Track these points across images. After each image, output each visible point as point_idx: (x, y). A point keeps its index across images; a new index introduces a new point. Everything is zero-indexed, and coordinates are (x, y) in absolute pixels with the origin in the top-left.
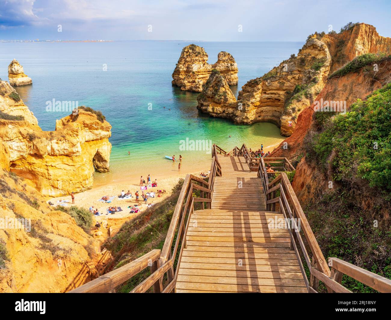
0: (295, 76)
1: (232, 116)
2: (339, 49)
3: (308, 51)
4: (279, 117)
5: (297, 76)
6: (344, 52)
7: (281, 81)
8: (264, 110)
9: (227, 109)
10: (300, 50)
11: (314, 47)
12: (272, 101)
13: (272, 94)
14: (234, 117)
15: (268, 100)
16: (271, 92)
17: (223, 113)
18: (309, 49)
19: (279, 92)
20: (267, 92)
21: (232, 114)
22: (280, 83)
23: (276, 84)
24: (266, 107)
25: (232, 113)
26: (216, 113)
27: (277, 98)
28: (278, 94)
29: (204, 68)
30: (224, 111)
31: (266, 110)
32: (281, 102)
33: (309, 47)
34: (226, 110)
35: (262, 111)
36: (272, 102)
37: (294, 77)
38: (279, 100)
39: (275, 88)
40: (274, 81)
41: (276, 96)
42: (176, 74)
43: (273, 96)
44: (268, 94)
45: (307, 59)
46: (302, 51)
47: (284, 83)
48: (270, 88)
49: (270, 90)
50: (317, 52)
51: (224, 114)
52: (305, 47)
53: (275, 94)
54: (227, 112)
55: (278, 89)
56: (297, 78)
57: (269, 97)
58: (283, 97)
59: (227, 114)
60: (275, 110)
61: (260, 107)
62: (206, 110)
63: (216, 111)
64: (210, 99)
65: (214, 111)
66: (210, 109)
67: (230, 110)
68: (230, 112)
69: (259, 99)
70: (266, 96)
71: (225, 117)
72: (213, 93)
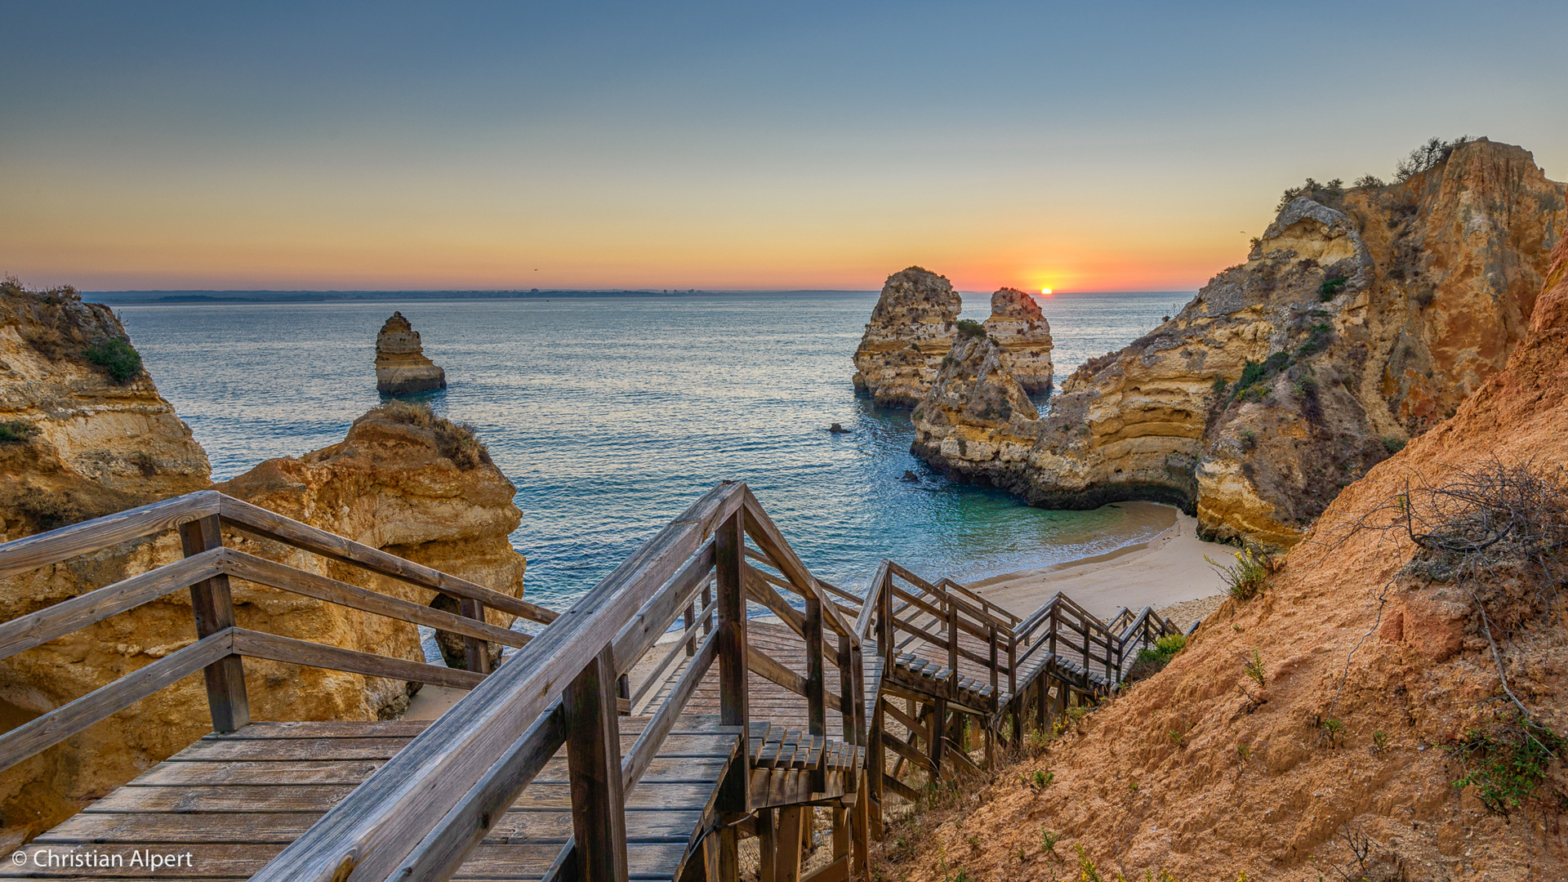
0: (1242, 327)
1: (1024, 471)
3: (1287, 243)
4: (1188, 473)
5: (1248, 331)
7: (1190, 349)
8: (1134, 450)
9: (1008, 445)
10: (1257, 243)
11: (1305, 229)
12: (1162, 417)
13: (1160, 392)
14: (1032, 471)
15: (1149, 415)
16: (1157, 385)
17: (993, 459)
18: (1289, 236)
19: (1184, 386)
20: (1143, 388)
21: (1023, 465)
22: (1190, 354)
23: (1175, 360)
24: (1143, 438)
25: (1023, 460)
26: (971, 461)
27: (1178, 407)
28: (1180, 391)
29: (948, 334)
30: (997, 454)
31: (1142, 450)
32: (1193, 419)
33: (1289, 228)
34: (1003, 449)
35: (1128, 453)
36: (1162, 420)
37: (1237, 334)
38: (1188, 414)
39: (1171, 374)
40: (1167, 350)
41: (1176, 401)
42: (863, 355)
43: (1164, 399)
44: (1148, 393)
45: (1284, 268)
46: (1264, 245)
47: (1204, 354)
48: (1155, 372)
49: (1152, 380)
50: (1317, 245)
51: (997, 463)
52: (1273, 233)
53: (1172, 393)
54: (1006, 457)
55: (1182, 378)
56: (1250, 337)
57: (1152, 405)
58: (1197, 401)
59: (1008, 462)
60: (1175, 447)
61: (1121, 438)
62: (937, 450)
63: (970, 454)
64: (953, 416)
65: (963, 452)
66: (949, 447)
67: (1015, 450)
68: (1016, 457)
69: (1116, 410)
70: (1139, 400)
71: (1001, 474)
72: (962, 397)
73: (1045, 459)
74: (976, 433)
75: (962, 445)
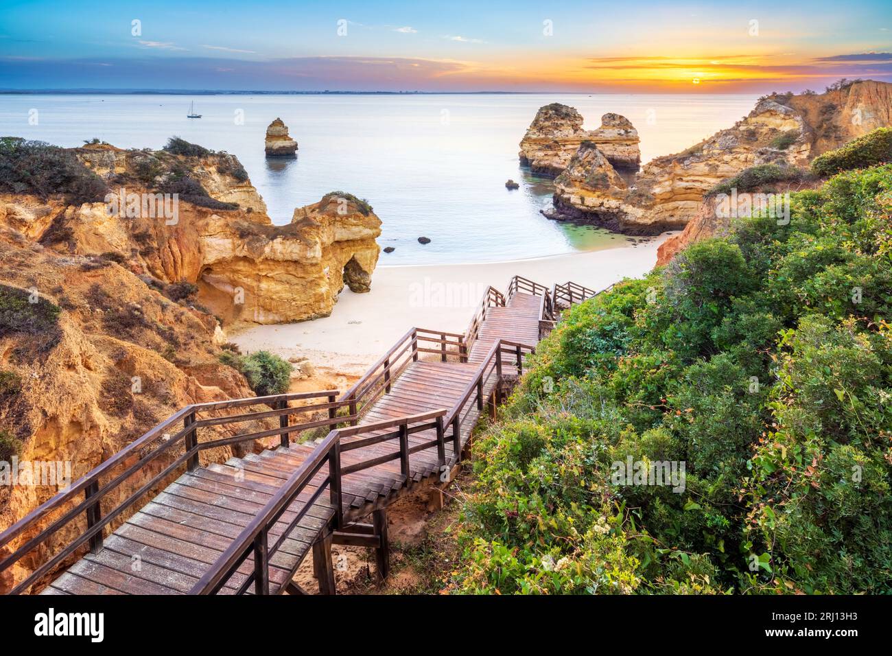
0: (738, 155)
1: (617, 213)
2: (826, 116)
3: (761, 119)
5: (742, 157)
6: (836, 121)
7: (710, 163)
8: (679, 206)
9: (608, 200)
10: (745, 119)
11: (772, 114)
12: (695, 192)
13: (694, 181)
14: (621, 214)
15: (688, 191)
16: (692, 178)
17: (600, 206)
18: (762, 116)
19: (707, 178)
20: (685, 179)
21: (617, 210)
22: (710, 165)
23: (702, 167)
24: (686, 202)
25: (617, 208)
26: (587, 206)
28: (705, 181)
30: (602, 204)
31: (685, 207)
34: (605, 202)
35: (677, 208)
36: (695, 194)
37: (736, 158)
39: (700, 173)
40: (696, 163)
41: (703, 185)
42: (526, 143)
43: (697, 184)
44: (687, 181)
45: (761, 131)
47: (718, 166)
48: (690, 172)
49: (690, 175)
50: (778, 121)
51: (602, 208)
53: (701, 182)
54: (607, 206)
55: (706, 175)
56: (743, 160)
57: (690, 187)
58: (712, 186)
59: (608, 208)
61: (672, 201)
62: (569, 199)
63: (587, 203)
64: (577, 184)
65: (583, 202)
66: (575, 199)
67: (612, 203)
68: (613, 206)
69: (669, 189)
70: (684, 184)
71: (604, 214)
72: (582, 175)
73: (628, 209)
74: (591, 194)
75: (582, 199)
